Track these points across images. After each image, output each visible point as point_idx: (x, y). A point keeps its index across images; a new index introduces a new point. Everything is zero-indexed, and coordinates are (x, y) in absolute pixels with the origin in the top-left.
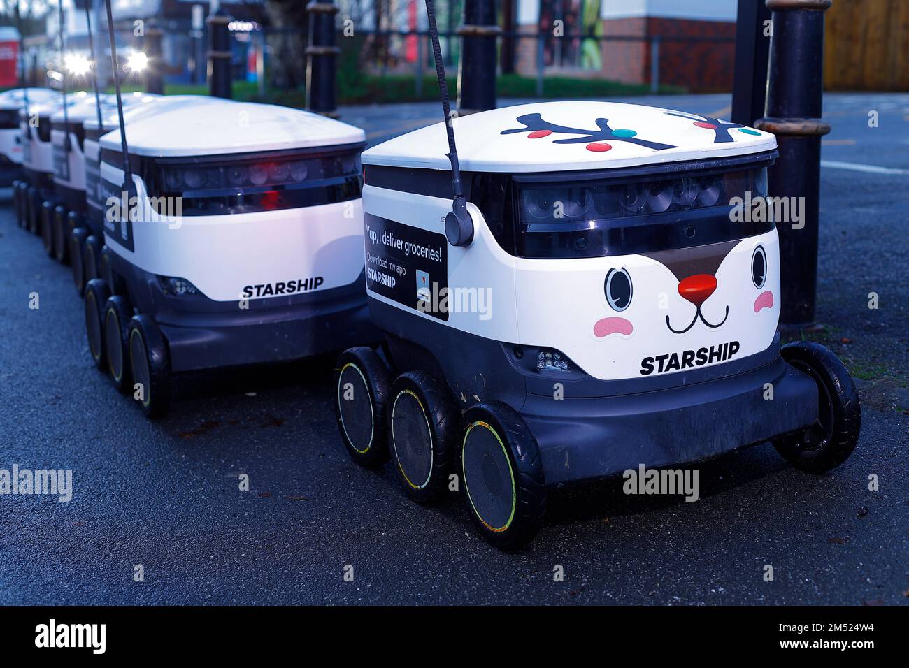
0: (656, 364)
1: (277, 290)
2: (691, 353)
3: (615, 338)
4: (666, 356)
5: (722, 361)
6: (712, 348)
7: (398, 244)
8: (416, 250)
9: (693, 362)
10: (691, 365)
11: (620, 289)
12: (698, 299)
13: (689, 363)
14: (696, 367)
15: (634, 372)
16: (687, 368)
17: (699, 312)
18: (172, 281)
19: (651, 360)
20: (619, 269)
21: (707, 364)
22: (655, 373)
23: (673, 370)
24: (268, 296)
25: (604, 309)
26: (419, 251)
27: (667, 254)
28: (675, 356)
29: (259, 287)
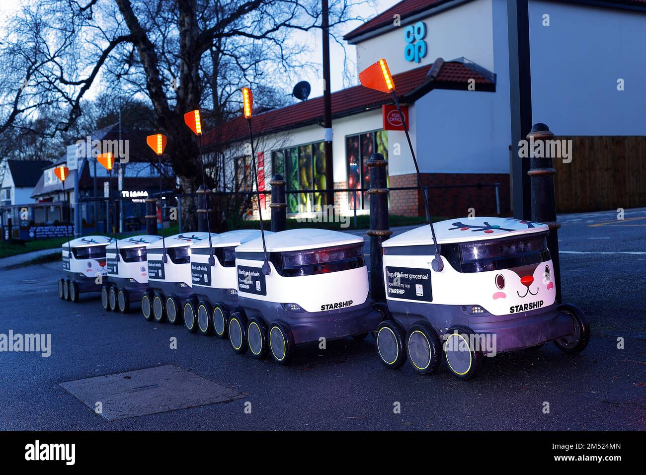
0: (515, 309)
1: (335, 306)
2: (527, 305)
3: (501, 299)
4: (519, 306)
5: (538, 308)
6: (534, 303)
7: (406, 276)
8: (415, 277)
9: (528, 308)
10: (527, 309)
11: (501, 282)
12: (528, 285)
13: (526, 308)
14: (529, 310)
15: (508, 312)
16: (526, 310)
17: (528, 289)
18: (289, 305)
19: (513, 307)
20: (500, 275)
21: (533, 309)
22: (515, 312)
23: (521, 311)
24: (331, 309)
25: (496, 289)
26: (417, 277)
27: (516, 268)
28: (521, 306)
29: (327, 305)
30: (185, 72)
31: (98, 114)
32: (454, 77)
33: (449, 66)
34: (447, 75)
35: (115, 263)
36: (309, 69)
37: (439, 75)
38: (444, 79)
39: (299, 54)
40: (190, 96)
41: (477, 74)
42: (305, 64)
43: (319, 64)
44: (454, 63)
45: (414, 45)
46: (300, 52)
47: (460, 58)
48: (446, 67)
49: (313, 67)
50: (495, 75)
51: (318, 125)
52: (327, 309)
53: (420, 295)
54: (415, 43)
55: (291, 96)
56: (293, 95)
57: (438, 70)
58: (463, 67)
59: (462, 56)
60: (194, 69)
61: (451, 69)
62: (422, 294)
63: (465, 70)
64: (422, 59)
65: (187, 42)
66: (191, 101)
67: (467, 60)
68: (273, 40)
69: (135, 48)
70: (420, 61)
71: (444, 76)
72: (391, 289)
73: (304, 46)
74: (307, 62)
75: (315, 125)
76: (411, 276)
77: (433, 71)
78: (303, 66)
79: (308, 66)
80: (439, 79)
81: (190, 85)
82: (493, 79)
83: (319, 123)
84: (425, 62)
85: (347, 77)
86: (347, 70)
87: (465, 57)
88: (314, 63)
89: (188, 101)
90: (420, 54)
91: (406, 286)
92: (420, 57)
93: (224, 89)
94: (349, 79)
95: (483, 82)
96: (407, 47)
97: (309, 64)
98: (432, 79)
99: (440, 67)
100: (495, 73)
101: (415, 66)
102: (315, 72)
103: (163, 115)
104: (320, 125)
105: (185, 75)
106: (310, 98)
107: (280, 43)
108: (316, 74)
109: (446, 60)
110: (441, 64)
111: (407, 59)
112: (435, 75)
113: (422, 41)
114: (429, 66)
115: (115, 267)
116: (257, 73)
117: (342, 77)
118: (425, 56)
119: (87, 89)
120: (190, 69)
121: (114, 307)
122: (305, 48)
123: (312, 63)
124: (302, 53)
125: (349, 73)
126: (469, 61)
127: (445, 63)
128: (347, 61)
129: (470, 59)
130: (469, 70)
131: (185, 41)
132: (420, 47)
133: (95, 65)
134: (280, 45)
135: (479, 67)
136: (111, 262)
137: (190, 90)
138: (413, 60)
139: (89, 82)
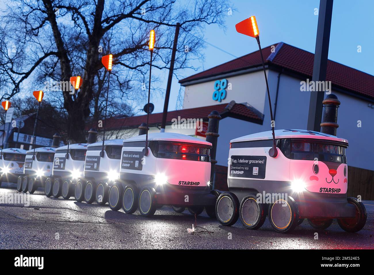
2: (331, 189)
3: (315, 181)
5: (337, 193)
6: (335, 189)
7: (247, 161)
11: (316, 169)
12: (333, 175)
16: (329, 193)
17: (333, 179)
20: (316, 164)
21: (334, 193)
22: (322, 192)
24: (185, 185)
25: (312, 173)
26: (255, 162)
29: (183, 182)
30: (86, 79)
31: (25, 107)
32: (240, 112)
33: (238, 106)
34: (237, 110)
35: (31, 161)
36: (158, 92)
37: (232, 109)
38: (235, 112)
39: (154, 82)
40: (86, 93)
41: (253, 113)
42: (157, 89)
43: (164, 90)
44: (241, 105)
45: (219, 92)
46: (154, 81)
47: (245, 103)
48: (236, 106)
49: (161, 91)
50: (264, 115)
51: (156, 128)
52: (183, 184)
53: (256, 174)
54: (220, 91)
55: (142, 110)
56: (144, 110)
57: (231, 107)
58: (246, 108)
59: (246, 102)
60: (92, 78)
61: (239, 108)
62: (257, 174)
63: (247, 110)
64: (223, 100)
65: (90, 62)
66: (86, 96)
67: (249, 104)
68: (140, 72)
69: (59, 61)
70: (221, 101)
71: (235, 110)
72: (233, 171)
73: (158, 78)
74: (158, 87)
75: (155, 128)
76: (251, 162)
77: (228, 107)
78: (155, 89)
79: (158, 90)
80: (232, 111)
81: (88, 87)
82: (262, 117)
83: (157, 126)
84: (224, 102)
85: (180, 100)
86: (180, 96)
87: (248, 102)
88: (162, 89)
89: (85, 96)
90: (222, 97)
91: (246, 168)
92: (222, 99)
93: (102, 103)
94: (180, 101)
95: (257, 118)
96: (215, 92)
97: (159, 89)
98: (228, 111)
99: (233, 105)
100: (264, 114)
101: (218, 103)
102: (161, 94)
103: (68, 102)
104: (157, 127)
105: (85, 81)
106: (153, 113)
107: (144, 74)
108: (162, 95)
109: (237, 102)
110: (234, 104)
111: (213, 99)
112: (230, 109)
113: (224, 90)
114: (226, 104)
115: (30, 164)
116: (128, 87)
117: (177, 99)
118: (224, 99)
119: (25, 78)
120: (89, 77)
121: (25, 190)
122: (158, 79)
123: (160, 89)
124: (155, 82)
125: (181, 97)
126: (250, 105)
127: (236, 104)
128: (181, 90)
129: (250, 104)
130: (249, 110)
131: (89, 61)
132: (222, 93)
133: (33, 65)
134: (144, 75)
135: (255, 110)
136: (28, 161)
137: (86, 90)
138: (217, 100)
139: (27, 75)
